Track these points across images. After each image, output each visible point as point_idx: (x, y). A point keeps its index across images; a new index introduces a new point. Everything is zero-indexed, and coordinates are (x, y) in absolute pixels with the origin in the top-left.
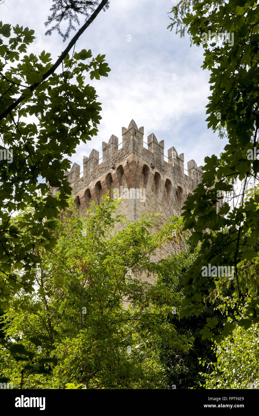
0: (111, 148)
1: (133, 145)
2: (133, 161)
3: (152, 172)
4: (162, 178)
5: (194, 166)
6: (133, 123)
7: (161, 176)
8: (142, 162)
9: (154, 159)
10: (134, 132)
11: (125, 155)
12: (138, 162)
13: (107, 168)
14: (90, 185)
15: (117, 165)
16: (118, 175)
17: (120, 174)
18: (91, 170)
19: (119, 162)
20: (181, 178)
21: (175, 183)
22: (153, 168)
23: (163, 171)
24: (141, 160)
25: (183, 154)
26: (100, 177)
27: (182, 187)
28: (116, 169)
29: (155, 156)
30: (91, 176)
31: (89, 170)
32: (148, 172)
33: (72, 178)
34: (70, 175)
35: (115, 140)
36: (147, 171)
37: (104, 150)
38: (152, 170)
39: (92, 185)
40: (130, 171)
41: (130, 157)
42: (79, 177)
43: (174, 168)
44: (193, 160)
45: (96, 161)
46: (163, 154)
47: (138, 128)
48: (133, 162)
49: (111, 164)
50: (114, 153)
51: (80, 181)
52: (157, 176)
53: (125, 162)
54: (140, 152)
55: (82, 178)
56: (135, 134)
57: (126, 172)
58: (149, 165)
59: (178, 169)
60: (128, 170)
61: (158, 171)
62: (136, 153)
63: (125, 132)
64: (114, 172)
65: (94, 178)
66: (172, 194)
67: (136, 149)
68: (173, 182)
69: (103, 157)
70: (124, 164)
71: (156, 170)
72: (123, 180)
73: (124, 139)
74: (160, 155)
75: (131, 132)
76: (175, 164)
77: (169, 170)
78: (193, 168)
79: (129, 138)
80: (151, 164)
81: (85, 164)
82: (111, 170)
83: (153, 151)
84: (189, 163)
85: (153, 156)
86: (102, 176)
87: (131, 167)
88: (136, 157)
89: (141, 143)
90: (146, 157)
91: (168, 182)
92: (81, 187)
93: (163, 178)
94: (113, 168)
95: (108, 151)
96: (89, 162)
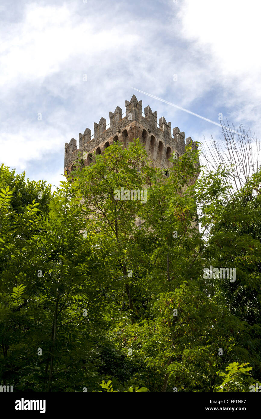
0: (117, 117)
1: (135, 115)
2: (135, 126)
3: (150, 135)
4: (156, 140)
5: (178, 132)
6: (134, 98)
7: (156, 138)
8: (142, 128)
9: (150, 125)
10: (135, 104)
11: (128, 122)
12: (139, 127)
13: (113, 132)
14: (100, 145)
15: (122, 130)
16: (123, 137)
17: (124, 137)
18: (101, 133)
19: (124, 127)
20: (170, 141)
21: (166, 144)
22: (150, 132)
23: (157, 135)
24: (141, 126)
25: (170, 123)
26: (108, 139)
27: (171, 147)
28: (122, 132)
29: (151, 123)
30: (101, 138)
31: (99, 133)
32: (147, 135)
33: (85, 140)
34: (84, 137)
35: (119, 110)
36: (145, 134)
37: (111, 118)
38: (149, 134)
39: (102, 145)
40: (133, 134)
41: (133, 124)
42: (91, 139)
43: (164, 133)
44: (177, 127)
45: (104, 126)
46: (156, 122)
47: (138, 101)
48: (136, 128)
49: (117, 129)
50: (119, 120)
51: (91, 141)
52: (153, 138)
53: (129, 127)
54: (140, 119)
55: (93, 139)
56: (136, 106)
57: (130, 135)
58: (147, 130)
59: (167, 134)
60: (131, 134)
61: (153, 135)
62: (137, 120)
63: (128, 105)
64: (120, 135)
65: (104, 139)
66: (164, 152)
67: (137, 117)
68: (164, 143)
69: (110, 123)
70: (128, 129)
71: (152, 134)
72: (127, 141)
73: (127, 110)
74: (154, 122)
75: (133, 104)
76: (165, 130)
77: (161, 134)
78: (178, 133)
79: (132, 109)
80: (149, 129)
81: (95, 129)
82: (118, 133)
83: (149, 119)
84: (174, 130)
85: (149, 123)
86: (110, 138)
87: (134, 131)
88: (138, 124)
89: (141, 113)
90: (144, 124)
91: (161, 143)
92: (93, 146)
93: (158, 140)
94: (119, 132)
95: (114, 119)
96: (99, 127)
